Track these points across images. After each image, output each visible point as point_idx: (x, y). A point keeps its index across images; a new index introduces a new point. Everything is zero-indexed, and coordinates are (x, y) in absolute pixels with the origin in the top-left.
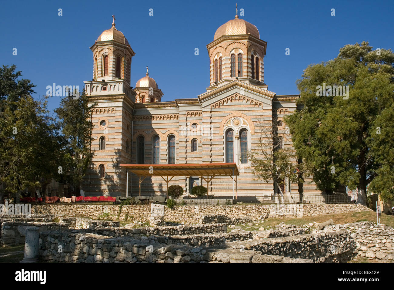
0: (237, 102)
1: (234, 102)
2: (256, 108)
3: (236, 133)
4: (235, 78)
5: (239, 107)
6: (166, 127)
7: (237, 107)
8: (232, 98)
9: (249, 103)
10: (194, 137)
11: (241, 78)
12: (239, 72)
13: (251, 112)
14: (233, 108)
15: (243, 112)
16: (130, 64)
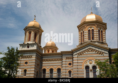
0: (90, 53)
1: (89, 53)
2: (100, 55)
3: (91, 68)
4: (90, 41)
5: (92, 55)
6: (56, 65)
7: (90, 55)
8: (88, 51)
9: (96, 53)
10: (70, 70)
11: (94, 40)
12: (92, 38)
13: (98, 57)
14: (89, 55)
15: (94, 57)
16: (41, 36)
